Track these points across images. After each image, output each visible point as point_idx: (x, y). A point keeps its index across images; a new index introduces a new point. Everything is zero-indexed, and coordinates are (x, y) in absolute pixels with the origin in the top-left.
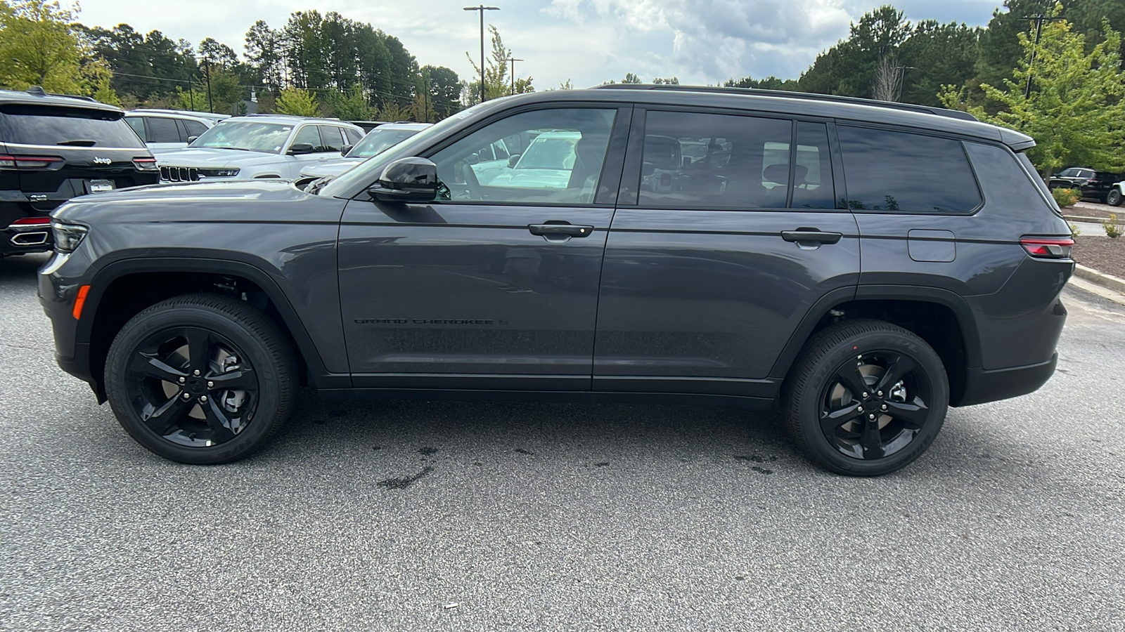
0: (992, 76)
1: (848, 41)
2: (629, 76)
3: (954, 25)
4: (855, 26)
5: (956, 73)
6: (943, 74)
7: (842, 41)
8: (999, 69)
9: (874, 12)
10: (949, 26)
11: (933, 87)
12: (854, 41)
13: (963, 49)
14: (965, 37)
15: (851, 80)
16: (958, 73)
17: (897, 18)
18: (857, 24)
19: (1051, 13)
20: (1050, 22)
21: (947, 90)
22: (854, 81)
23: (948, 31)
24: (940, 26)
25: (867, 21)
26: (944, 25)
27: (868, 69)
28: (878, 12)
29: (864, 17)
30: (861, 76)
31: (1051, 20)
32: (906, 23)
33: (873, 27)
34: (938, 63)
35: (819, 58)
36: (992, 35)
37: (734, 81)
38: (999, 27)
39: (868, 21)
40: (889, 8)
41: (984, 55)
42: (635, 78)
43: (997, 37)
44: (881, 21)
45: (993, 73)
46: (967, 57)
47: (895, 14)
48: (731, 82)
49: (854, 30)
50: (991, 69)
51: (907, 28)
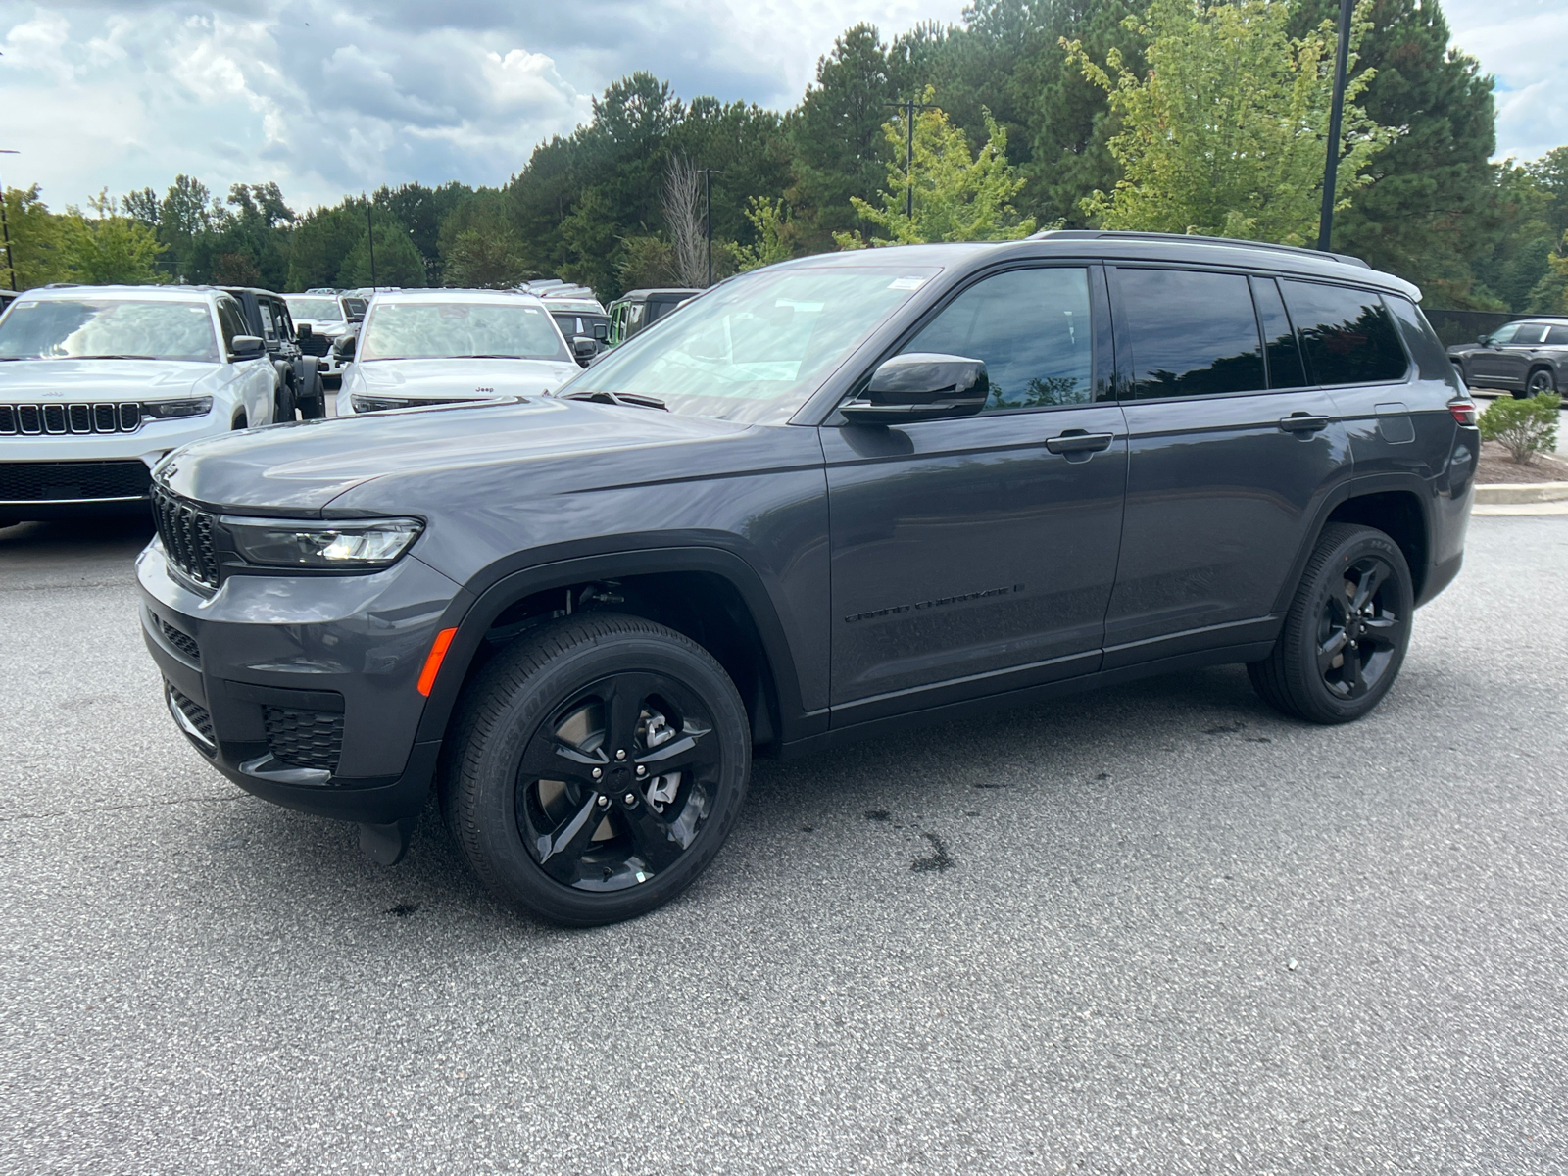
0: (820, 185)
1: (591, 126)
2: (181, 180)
3: (741, 105)
4: (599, 102)
5: (760, 179)
6: (741, 180)
7: (584, 127)
8: (826, 175)
9: (625, 82)
10: (735, 107)
11: (730, 200)
12: (599, 127)
13: (763, 143)
14: (764, 125)
15: (607, 189)
16: (763, 179)
17: (660, 91)
18: (601, 100)
19: (921, 99)
20: (921, 111)
21: (758, 204)
22: (612, 191)
23: (737, 115)
24: (722, 107)
25: (616, 96)
26: (727, 106)
27: (631, 172)
28: (630, 83)
29: (611, 89)
30: (622, 182)
31: (922, 108)
32: (674, 101)
33: (627, 105)
34: (733, 164)
35: (538, 154)
36: (810, 123)
37: (390, 190)
38: (819, 113)
39: (618, 96)
40: (646, 76)
41: (804, 153)
42: (194, 186)
43: (816, 128)
44: (636, 96)
45: (821, 181)
46: (772, 155)
47: (656, 87)
48: (385, 191)
49: (598, 109)
50: (818, 174)
51: (677, 108)
